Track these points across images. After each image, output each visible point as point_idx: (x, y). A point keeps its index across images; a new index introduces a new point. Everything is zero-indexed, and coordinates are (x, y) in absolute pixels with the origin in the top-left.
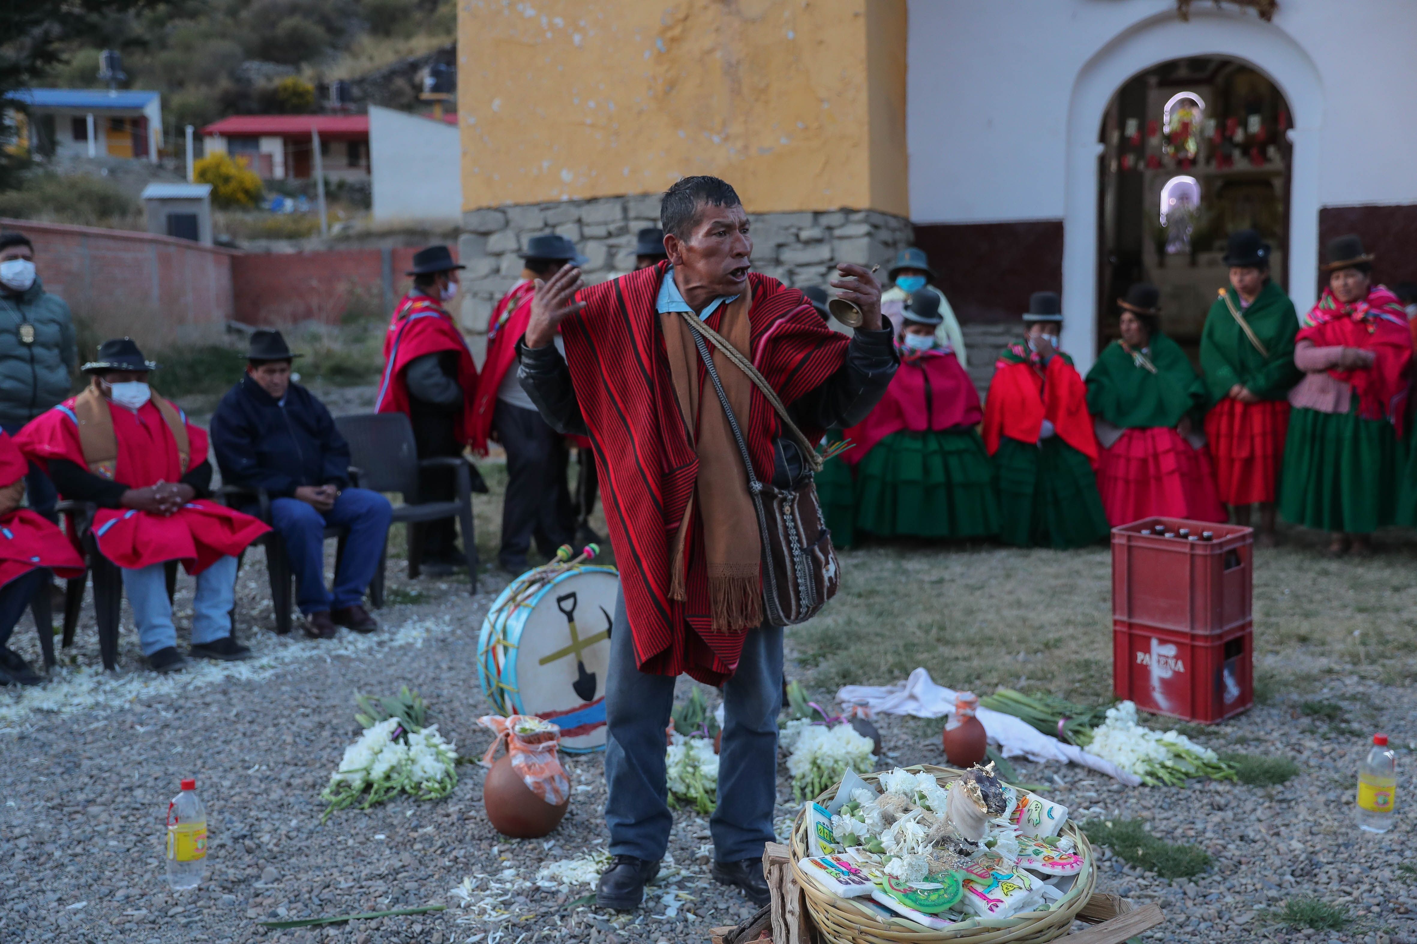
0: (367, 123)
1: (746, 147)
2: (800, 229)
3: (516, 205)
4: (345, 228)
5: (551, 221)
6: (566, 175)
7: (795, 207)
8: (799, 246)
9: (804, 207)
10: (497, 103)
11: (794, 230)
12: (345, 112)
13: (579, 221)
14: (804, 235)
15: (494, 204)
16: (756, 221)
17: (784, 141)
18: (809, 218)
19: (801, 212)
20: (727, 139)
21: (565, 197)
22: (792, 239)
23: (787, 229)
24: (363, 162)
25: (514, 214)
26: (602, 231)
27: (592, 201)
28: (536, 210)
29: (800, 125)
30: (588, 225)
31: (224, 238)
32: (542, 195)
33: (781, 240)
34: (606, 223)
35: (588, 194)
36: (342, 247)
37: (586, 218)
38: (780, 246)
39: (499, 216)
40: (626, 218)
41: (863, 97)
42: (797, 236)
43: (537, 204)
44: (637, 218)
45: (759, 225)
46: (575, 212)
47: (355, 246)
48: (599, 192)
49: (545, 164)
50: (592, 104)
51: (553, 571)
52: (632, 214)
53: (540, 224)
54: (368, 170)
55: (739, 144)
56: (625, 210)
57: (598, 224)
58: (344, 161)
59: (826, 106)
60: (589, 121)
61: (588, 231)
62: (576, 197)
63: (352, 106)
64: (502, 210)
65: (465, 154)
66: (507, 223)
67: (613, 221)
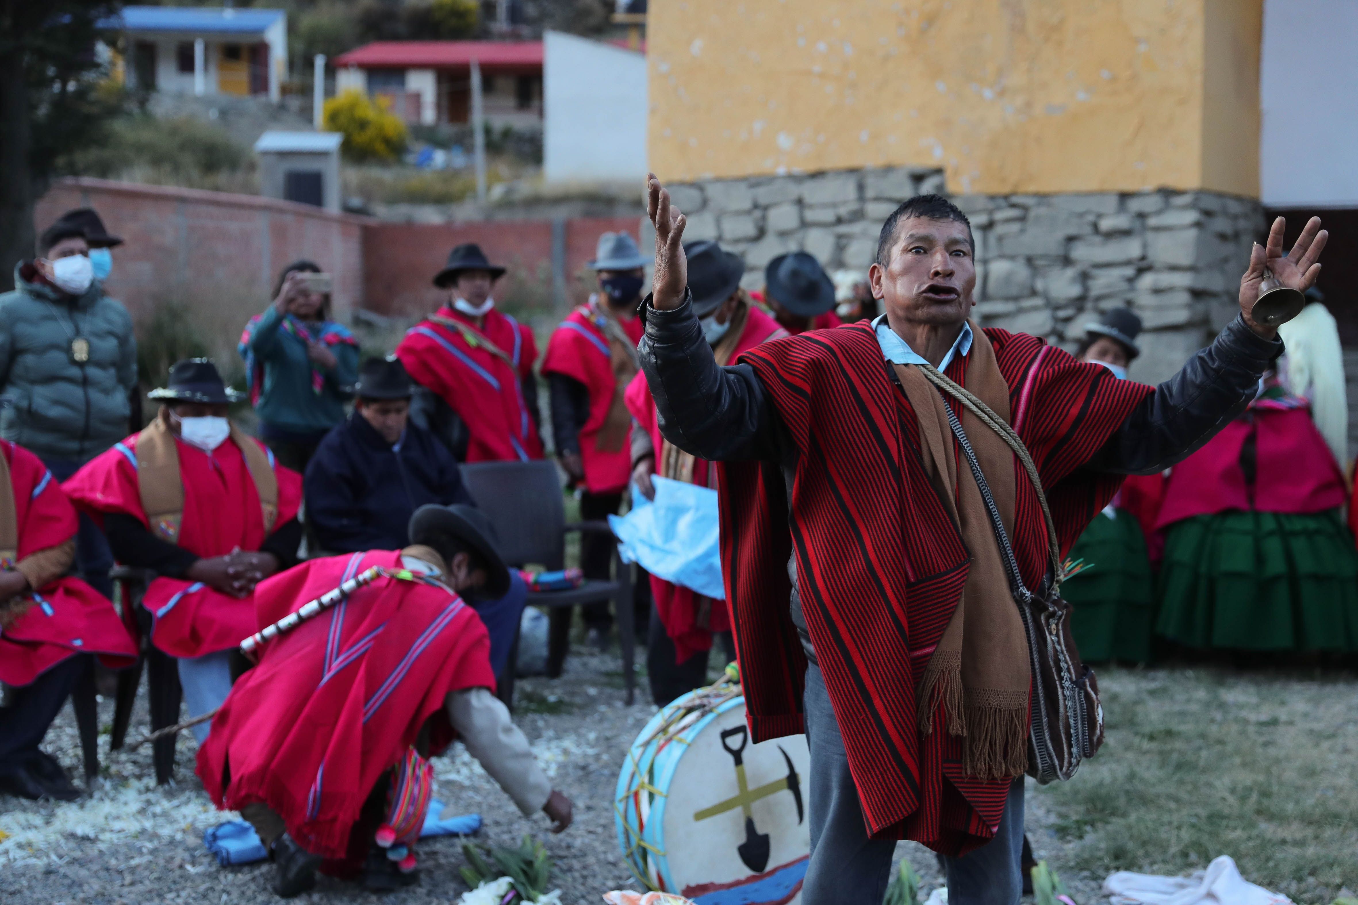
0: (541, 52)
1: (1029, 105)
2: (1100, 216)
3: (718, 180)
4: (509, 192)
5: (763, 201)
6: (784, 141)
7: (1093, 185)
8: (1098, 239)
9: (1108, 186)
10: (697, 46)
11: (1091, 218)
12: (516, 37)
13: (800, 202)
14: (1106, 224)
15: (688, 177)
16: (1039, 205)
17: (1081, 96)
18: (1113, 202)
19: (1101, 193)
20: (1002, 93)
21: (781, 170)
22: (1088, 230)
23: (1081, 215)
24: (536, 103)
25: (713, 191)
26: (828, 216)
27: (817, 175)
28: (743, 186)
29: (1105, 74)
30: (811, 207)
31: (356, 202)
32: (750, 168)
33: (1072, 231)
34: (834, 205)
35: (812, 167)
36: (502, 217)
37: (808, 199)
38: (1071, 239)
39: (694, 193)
40: (862, 198)
41: (1197, 35)
42: (1095, 226)
43: (743, 179)
44: (877, 199)
45: (1043, 211)
46: (794, 190)
47: (519, 216)
48: (827, 164)
49: (758, 126)
50: (822, 46)
51: (718, 696)
52: (870, 193)
53: (747, 205)
54: (541, 113)
55: (1019, 101)
56: (861, 188)
57: (824, 206)
58: (511, 102)
59: (1142, 48)
60: (817, 68)
61: (810, 215)
62: (798, 169)
63: (525, 30)
64: (698, 186)
65: (653, 111)
66: (705, 203)
67: (845, 203)
